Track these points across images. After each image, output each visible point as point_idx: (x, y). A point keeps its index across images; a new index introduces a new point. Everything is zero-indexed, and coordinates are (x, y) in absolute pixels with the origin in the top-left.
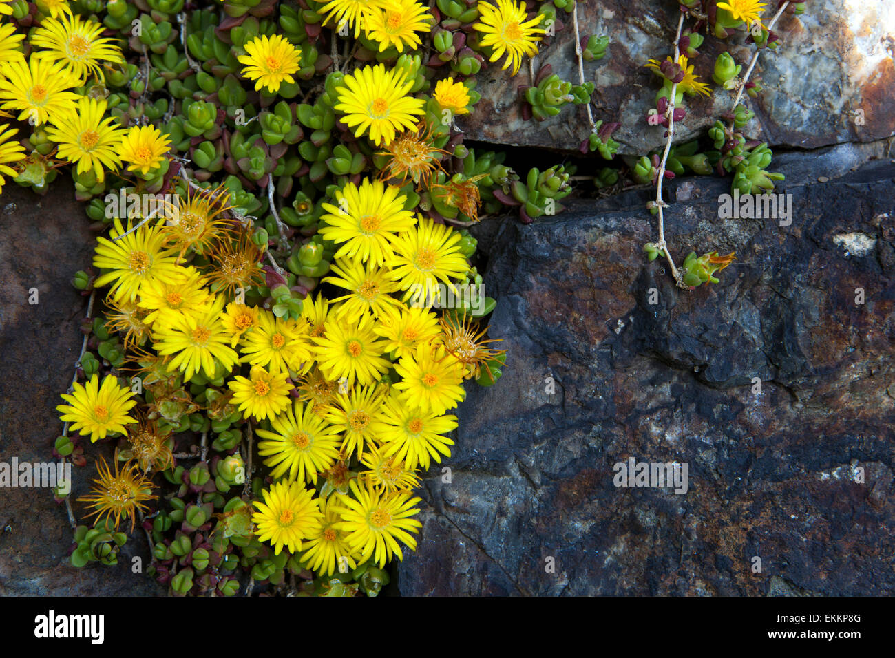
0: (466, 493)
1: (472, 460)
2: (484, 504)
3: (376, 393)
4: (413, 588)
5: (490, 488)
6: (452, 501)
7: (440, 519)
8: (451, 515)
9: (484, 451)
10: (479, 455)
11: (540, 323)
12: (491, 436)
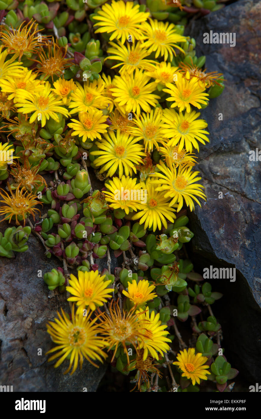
0: (224, 167)
1: (222, 143)
2: (235, 170)
3: (155, 115)
4: (211, 227)
5: (236, 161)
6: (217, 172)
7: (213, 186)
8: (219, 181)
9: (227, 138)
10: (225, 140)
11: (233, 65)
12: (228, 129)
